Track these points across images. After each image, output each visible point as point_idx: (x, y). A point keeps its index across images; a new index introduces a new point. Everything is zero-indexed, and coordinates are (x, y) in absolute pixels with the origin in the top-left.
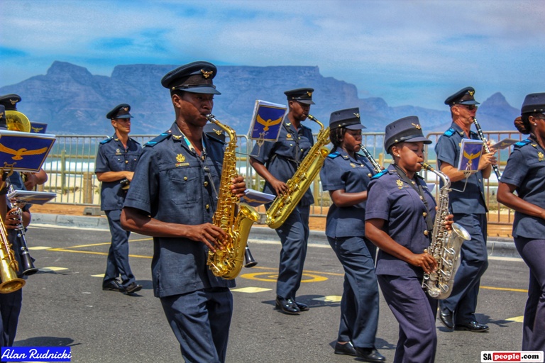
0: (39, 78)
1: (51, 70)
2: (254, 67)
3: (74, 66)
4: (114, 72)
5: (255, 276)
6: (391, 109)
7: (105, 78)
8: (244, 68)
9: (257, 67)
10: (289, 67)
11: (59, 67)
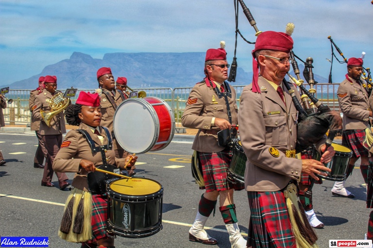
0: (66, 60)
1: (72, 57)
2: (176, 53)
3: (84, 54)
4: (104, 57)
5: (177, 160)
6: (246, 73)
7: (100, 60)
8: (171, 54)
9: (177, 53)
10: (194, 53)
11: (76, 55)
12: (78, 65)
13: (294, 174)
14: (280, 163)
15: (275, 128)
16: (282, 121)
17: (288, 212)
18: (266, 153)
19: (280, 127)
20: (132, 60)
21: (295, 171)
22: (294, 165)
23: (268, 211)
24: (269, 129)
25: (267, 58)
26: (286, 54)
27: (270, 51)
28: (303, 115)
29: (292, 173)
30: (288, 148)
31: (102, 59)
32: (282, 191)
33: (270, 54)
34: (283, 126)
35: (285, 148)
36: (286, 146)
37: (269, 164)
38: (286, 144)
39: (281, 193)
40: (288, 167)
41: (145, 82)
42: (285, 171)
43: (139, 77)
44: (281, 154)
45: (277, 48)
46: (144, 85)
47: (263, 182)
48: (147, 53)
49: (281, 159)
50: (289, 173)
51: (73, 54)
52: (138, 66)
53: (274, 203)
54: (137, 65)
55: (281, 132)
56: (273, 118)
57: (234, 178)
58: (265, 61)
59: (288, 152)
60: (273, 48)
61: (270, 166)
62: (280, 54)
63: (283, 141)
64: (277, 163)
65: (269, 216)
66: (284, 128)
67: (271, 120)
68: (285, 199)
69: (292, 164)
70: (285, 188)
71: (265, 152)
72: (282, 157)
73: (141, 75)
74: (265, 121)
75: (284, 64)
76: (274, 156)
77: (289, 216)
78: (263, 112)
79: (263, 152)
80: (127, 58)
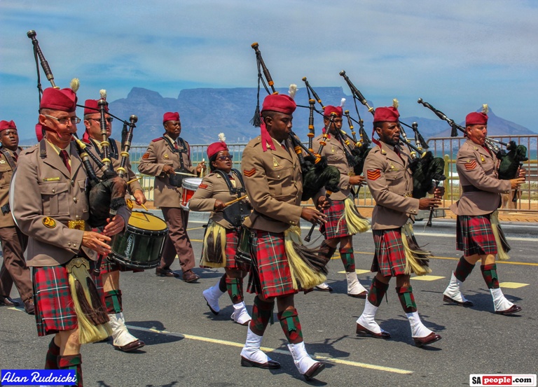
0: (121, 101)
1: (130, 95)
11: (137, 91)
12: (140, 107)
13: (72, 247)
14: (56, 234)
15: (52, 196)
16: (62, 189)
17: (69, 290)
18: (39, 223)
19: (59, 194)
20: (224, 99)
21: (73, 243)
22: (73, 237)
23: (44, 287)
24: (45, 197)
25: (48, 118)
26: (67, 114)
27: (49, 110)
28: (93, 181)
29: (70, 246)
30: (71, 218)
31: (177, 98)
32: (64, 265)
33: (49, 114)
34: (64, 194)
35: (68, 218)
36: (69, 216)
37: (43, 235)
38: (69, 214)
39: (62, 268)
40: (64, 239)
41: (243, 134)
42: (61, 243)
43: (234, 126)
44: (59, 224)
45: (57, 107)
46: (241, 139)
47: (40, 256)
48: (246, 89)
49: (57, 230)
50: (65, 245)
51: (132, 91)
52: (232, 109)
53: (52, 278)
54: (230, 107)
55: (61, 200)
56: (50, 185)
57: (114, 257)
58: (46, 121)
59: (73, 224)
60: (52, 106)
61: (44, 238)
62: (60, 114)
63: (65, 210)
64: (51, 235)
65: (46, 294)
66: (65, 196)
67: (47, 188)
68: (67, 275)
69: (70, 235)
70: (67, 263)
71: (37, 222)
72: (59, 228)
73: (237, 123)
74: (41, 189)
75: (65, 124)
76: (48, 226)
77: (70, 293)
78: (37, 179)
79: (34, 222)
80: (216, 96)
